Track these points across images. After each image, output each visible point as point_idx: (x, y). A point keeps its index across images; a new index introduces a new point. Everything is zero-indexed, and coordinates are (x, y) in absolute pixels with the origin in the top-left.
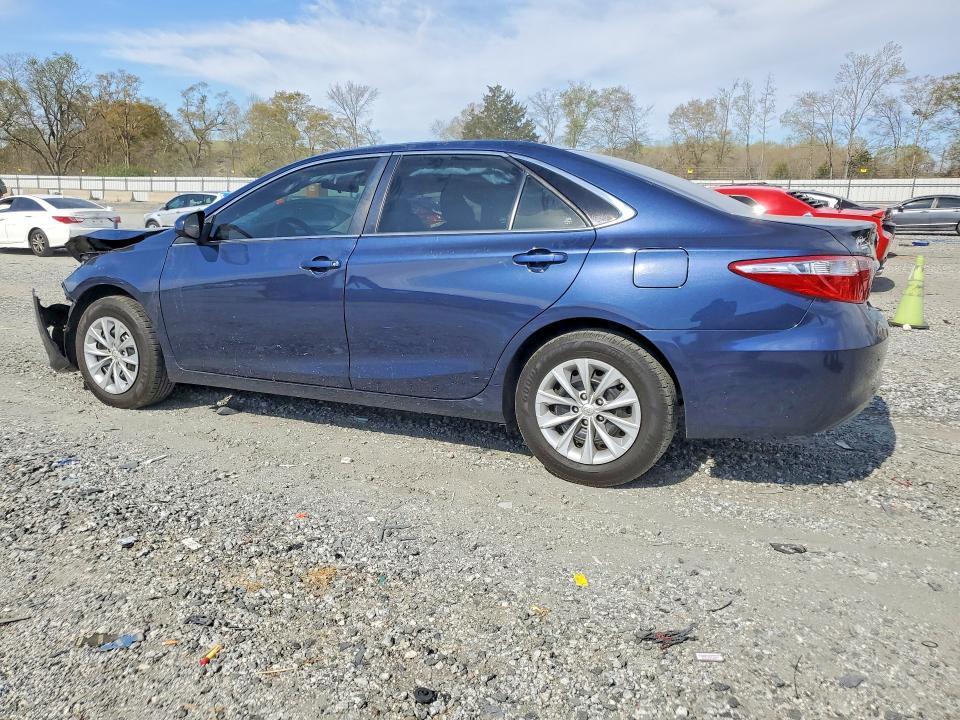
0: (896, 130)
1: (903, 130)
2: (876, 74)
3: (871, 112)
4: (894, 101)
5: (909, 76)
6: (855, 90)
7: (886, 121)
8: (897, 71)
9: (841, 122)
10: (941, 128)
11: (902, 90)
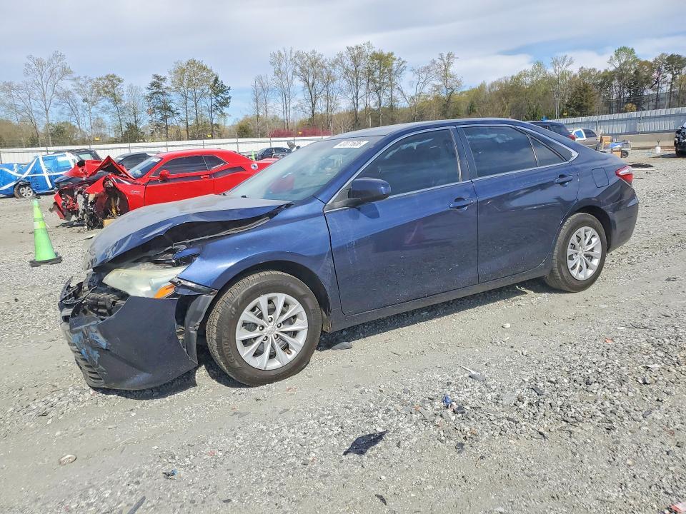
0: (76, 112)
1: (80, 112)
2: (52, 72)
3: (56, 99)
4: (69, 92)
5: (75, 76)
6: (40, 82)
7: (68, 105)
8: (66, 72)
9: (37, 106)
10: (105, 111)
11: (72, 85)
